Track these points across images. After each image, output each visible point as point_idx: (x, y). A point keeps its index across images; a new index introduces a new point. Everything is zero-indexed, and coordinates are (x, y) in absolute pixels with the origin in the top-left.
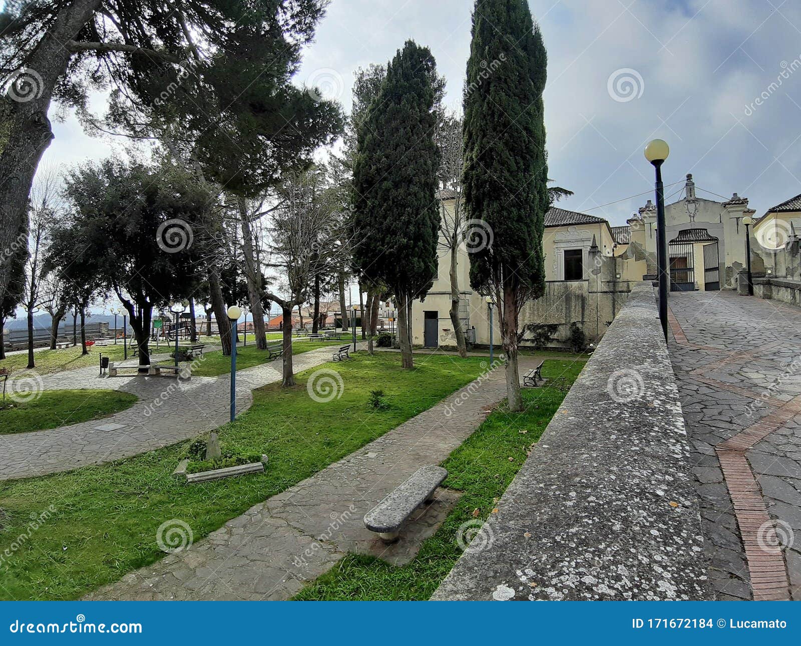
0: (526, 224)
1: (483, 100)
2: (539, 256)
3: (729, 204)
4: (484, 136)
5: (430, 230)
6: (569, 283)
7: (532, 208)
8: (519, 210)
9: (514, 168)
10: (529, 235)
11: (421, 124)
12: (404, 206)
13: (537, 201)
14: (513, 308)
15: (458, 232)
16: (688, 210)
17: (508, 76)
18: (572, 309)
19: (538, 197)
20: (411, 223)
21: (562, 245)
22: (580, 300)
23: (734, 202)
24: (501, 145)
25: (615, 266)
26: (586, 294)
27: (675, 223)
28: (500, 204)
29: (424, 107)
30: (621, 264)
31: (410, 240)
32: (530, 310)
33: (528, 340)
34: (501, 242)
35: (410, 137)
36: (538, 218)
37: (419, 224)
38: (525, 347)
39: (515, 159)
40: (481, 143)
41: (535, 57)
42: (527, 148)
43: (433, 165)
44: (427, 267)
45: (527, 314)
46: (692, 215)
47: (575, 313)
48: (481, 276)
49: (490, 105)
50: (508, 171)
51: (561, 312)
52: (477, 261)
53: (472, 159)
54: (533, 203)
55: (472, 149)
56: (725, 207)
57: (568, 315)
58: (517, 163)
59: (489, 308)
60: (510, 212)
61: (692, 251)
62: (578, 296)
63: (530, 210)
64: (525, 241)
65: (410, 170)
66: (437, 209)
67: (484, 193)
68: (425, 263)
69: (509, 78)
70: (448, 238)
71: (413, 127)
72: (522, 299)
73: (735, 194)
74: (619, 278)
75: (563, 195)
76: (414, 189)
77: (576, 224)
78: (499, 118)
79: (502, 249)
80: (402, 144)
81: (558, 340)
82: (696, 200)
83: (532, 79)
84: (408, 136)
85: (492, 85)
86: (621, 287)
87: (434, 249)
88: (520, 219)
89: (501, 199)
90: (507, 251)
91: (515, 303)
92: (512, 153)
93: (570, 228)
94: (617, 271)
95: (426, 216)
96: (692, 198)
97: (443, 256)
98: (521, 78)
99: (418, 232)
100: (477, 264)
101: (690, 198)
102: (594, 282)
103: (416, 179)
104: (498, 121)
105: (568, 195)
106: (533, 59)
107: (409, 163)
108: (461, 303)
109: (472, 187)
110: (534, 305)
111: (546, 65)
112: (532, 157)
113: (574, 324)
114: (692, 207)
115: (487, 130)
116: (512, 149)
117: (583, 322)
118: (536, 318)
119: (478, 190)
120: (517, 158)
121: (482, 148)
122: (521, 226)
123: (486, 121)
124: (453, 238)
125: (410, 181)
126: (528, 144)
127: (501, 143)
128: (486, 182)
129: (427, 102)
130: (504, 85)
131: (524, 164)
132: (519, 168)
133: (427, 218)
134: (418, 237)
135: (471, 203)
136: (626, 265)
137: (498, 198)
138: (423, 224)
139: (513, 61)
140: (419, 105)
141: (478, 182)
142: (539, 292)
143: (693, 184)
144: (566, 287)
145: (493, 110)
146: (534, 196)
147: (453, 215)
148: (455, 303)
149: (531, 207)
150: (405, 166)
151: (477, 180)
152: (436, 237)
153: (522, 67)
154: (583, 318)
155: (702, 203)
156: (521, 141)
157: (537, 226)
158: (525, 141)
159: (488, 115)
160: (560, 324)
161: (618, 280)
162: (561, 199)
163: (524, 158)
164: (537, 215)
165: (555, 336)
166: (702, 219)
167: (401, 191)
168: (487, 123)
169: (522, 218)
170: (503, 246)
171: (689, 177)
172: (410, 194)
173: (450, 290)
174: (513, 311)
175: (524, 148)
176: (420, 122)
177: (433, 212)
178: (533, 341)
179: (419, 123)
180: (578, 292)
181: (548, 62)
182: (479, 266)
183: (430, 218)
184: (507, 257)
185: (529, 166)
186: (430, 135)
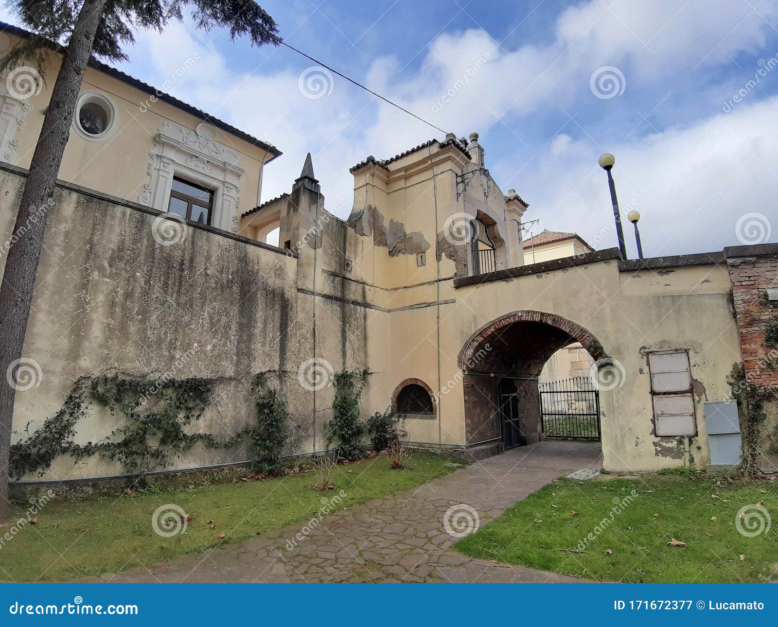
16: (482, 182)
18: (257, 332)
22: (277, 307)
25: (345, 242)
26: (291, 293)
30: (353, 243)
32: (112, 314)
33: (89, 450)
38: (72, 484)
45: (96, 332)
46: (486, 194)
47: (263, 345)
51: (226, 335)
57: (244, 353)
62: (273, 292)
74: (350, 272)
81: (209, 441)
86: (353, 291)
94: (347, 253)
102: (309, 265)
110: (128, 295)
113: (260, 379)
117: (282, 374)
118: (131, 350)
136: (361, 249)
154: (283, 358)
160: (221, 380)
161: (348, 275)
165: (199, 426)
178: (108, 450)
180: (273, 282)
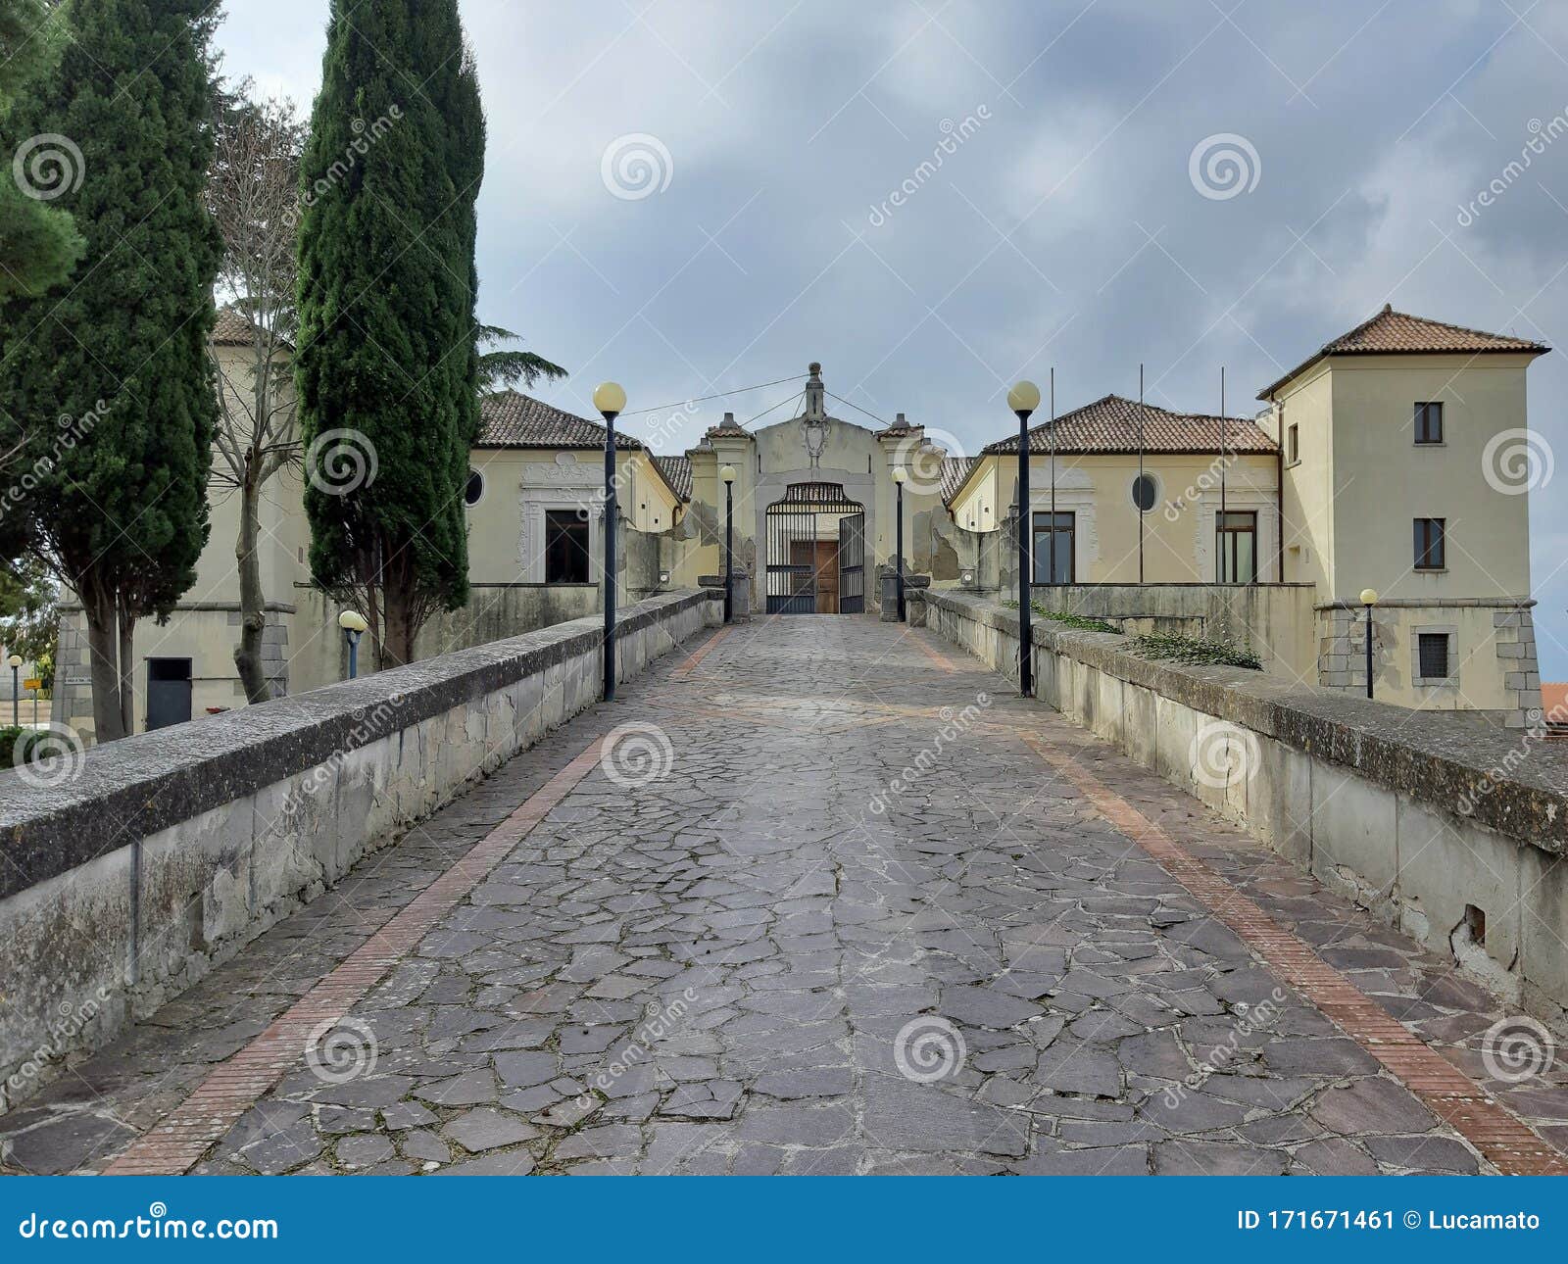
0: (430, 465)
1: (348, 201)
2: (456, 528)
3: (887, 435)
4: (348, 278)
5: (191, 438)
6: (553, 591)
7: (442, 437)
8: (417, 436)
9: (409, 354)
10: (437, 487)
11: (169, 158)
12: (121, 371)
13: (454, 420)
14: (402, 627)
15: (263, 446)
16: (807, 440)
17: (402, 165)
19: (454, 411)
20: (139, 417)
21: (540, 496)
23: (896, 432)
24: (381, 305)
25: (658, 553)
27: (780, 466)
28: (379, 422)
29: (179, 115)
30: (670, 552)
31: (133, 460)
34: (380, 497)
35: (138, 191)
36: (454, 454)
37: (160, 421)
39: (412, 337)
40: (341, 292)
41: (462, 131)
42: (435, 317)
43: (200, 269)
44: (181, 533)
46: (815, 454)
48: (335, 563)
49: (362, 218)
50: (397, 358)
52: (328, 531)
53: (319, 321)
54: (445, 425)
55: (321, 300)
56: (879, 440)
58: (415, 345)
59: (350, 641)
60: (398, 441)
61: (812, 529)
63: (439, 439)
64: (425, 496)
65: (136, 281)
66: (210, 384)
67: (345, 396)
68: (174, 519)
69: (405, 169)
70: (234, 457)
71: (147, 167)
72: (422, 609)
73: (901, 416)
74: (667, 582)
75: (543, 375)
76: (146, 328)
77: (574, 448)
78: (380, 252)
79: (382, 510)
80: (116, 206)
82: (826, 422)
83: (452, 177)
84: (132, 188)
85: (367, 177)
87: (201, 489)
88: (417, 454)
89: (381, 413)
90: (390, 514)
91: (407, 618)
92: (404, 323)
93: (561, 457)
94: (662, 566)
95: (178, 403)
96: (818, 416)
97: (222, 504)
98: (429, 171)
99: (157, 441)
100: (327, 537)
101: (812, 417)
103: (155, 304)
104: (377, 256)
105: (556, 376)
106: (455, 135)
107: (134, 261)
108: (267, 636)
109: (318, 379)
111: (484, 148)
112: (444, 334)
114: (815, 434)
115: (355, 267)
116: (405, 316)
119: (333, 387)
120: (415, 334)
121: (342, 301)
122: (420, 469)
123: (353, 247)
124: (248, 459)
125: (137, 308)
126: (438, 309)
127: (383, 302)
128: (350, 374)
129: (188, 102)
130: (392, 184)
131: (429, 349)
132: (418, 355)
133: (183, 408)
134: (155, 455)
135: (316, 409)
136: (680, 554)
137: (373, 410)
138: (171, 422)
139: (414, 133)
140: (166, 106)
141: (332, 370)
142: (455, 599)
143: (821, 386)
144: (546, 600)
145: (368, 231)
146: (448, 413)
147: (251, 399)
148: (252, 632)
149: (440, 433)
150: (124, 266)
151: (332, 367)
152: (205, 458)
153: (433, 150)
155: (836, 429)
156: (424, 303)
157: (454, 471)
158: (431, 304)
159: (359, 239)
161: (664, 587)
162: (536, 382)
163: (429, 336)
164: (453, 448)
166: (833, 465)
167: (112, 330)
168: (354, 254)
169: (422, 453)
170: (383, 504)
171: (815, 369)
172: (135, 342)
173: (235, 597)
174: (403, 635)
175: (429, 316)
176: (169, 152)
177: (198, 391)
179: (164, 158)
181: (487, 144)
182: (332, 539)
183: (190, 408)
184: (391, 528)
185: (438, 354)
186: (192, 190)
